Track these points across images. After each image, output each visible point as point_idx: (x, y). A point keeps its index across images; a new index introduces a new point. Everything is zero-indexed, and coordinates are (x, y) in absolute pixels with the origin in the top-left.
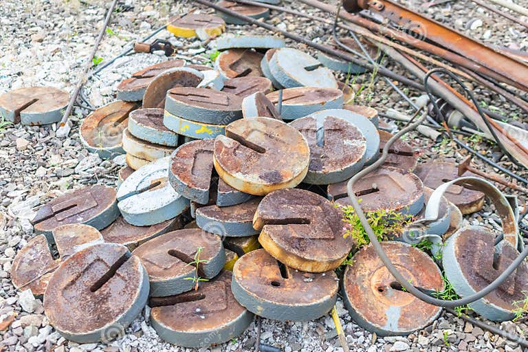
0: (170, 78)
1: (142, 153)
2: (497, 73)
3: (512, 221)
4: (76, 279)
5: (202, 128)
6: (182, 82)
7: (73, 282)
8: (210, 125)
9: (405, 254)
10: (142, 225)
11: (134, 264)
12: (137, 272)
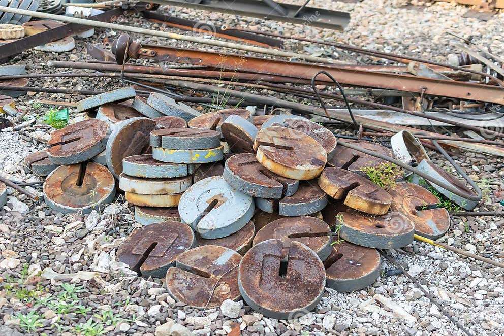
0: (132, 128)
1: (163, 190)
2: (292, 77)
3: (423, 154)
4: (261, 275)
5: (210, 152)
6: (142, 129)
7: (261, 279)
8: (214, 149)
9: (408, 188)
10: (229, 235)
11: (298, 247)
12: (306, 250)
